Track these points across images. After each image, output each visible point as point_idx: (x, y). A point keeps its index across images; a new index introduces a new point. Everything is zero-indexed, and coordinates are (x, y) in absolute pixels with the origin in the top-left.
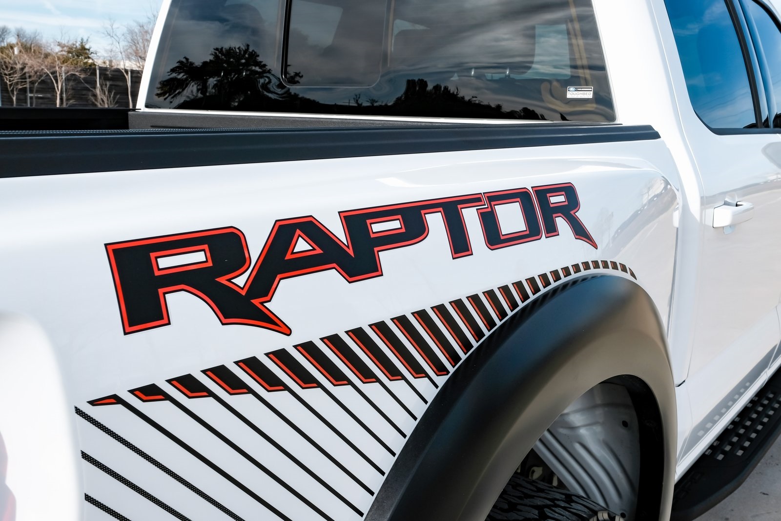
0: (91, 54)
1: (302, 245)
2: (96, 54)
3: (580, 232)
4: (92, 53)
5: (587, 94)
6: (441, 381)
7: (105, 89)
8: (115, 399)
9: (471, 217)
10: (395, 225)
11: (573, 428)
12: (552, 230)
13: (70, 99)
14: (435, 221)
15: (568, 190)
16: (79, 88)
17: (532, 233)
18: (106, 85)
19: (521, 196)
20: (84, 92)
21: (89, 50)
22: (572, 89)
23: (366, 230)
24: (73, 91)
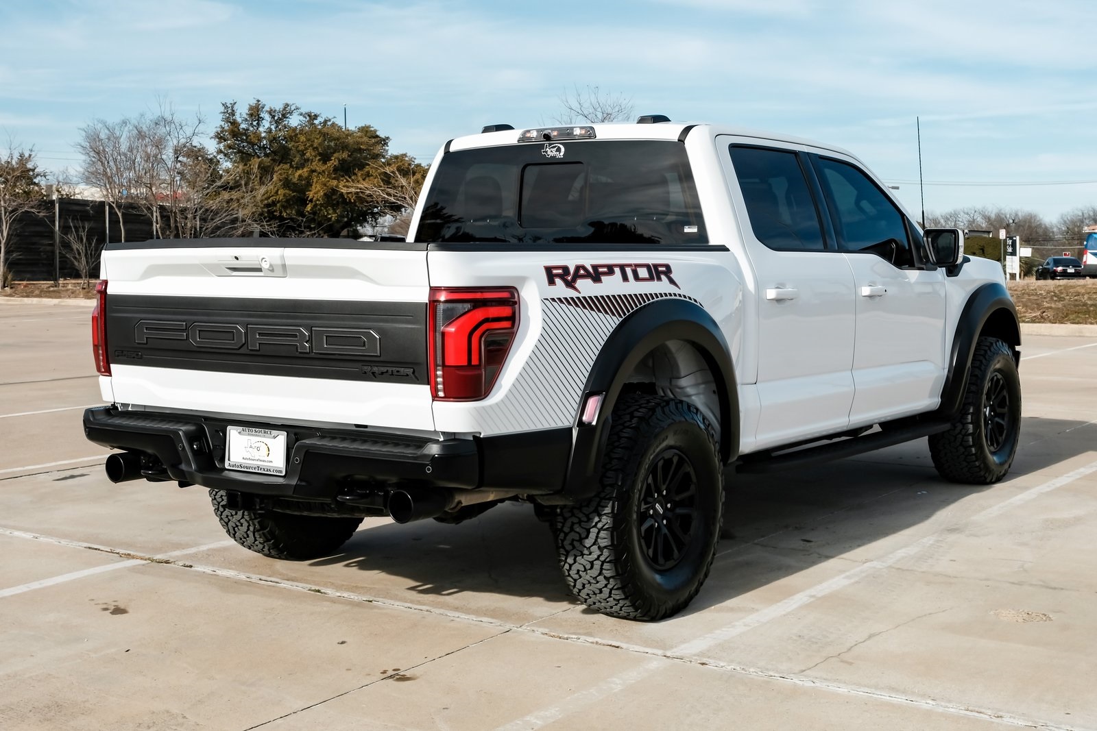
0: (35, 178)
1: (582, 272)
2: (45, 176)
3: (672, 281)
4: (38, 175)
5: (694, 230)
6: (621, 319)
7: (83, 234)
8: (547, 299)
9: (629, 271)
10: (605, 270)
11: (689, 396)
12: (659, 279)
13: (13, 251)
14: (617, 270)
15: (668, 266)
16: (27, 234)
17: (651, 278)
18: (84, 228)
19: (648, 266)
20: (35, 239)
21: (33, 170)
22: (687, 227)
23: (597, 270)
24: (18, 238)
